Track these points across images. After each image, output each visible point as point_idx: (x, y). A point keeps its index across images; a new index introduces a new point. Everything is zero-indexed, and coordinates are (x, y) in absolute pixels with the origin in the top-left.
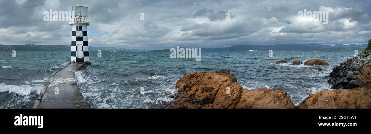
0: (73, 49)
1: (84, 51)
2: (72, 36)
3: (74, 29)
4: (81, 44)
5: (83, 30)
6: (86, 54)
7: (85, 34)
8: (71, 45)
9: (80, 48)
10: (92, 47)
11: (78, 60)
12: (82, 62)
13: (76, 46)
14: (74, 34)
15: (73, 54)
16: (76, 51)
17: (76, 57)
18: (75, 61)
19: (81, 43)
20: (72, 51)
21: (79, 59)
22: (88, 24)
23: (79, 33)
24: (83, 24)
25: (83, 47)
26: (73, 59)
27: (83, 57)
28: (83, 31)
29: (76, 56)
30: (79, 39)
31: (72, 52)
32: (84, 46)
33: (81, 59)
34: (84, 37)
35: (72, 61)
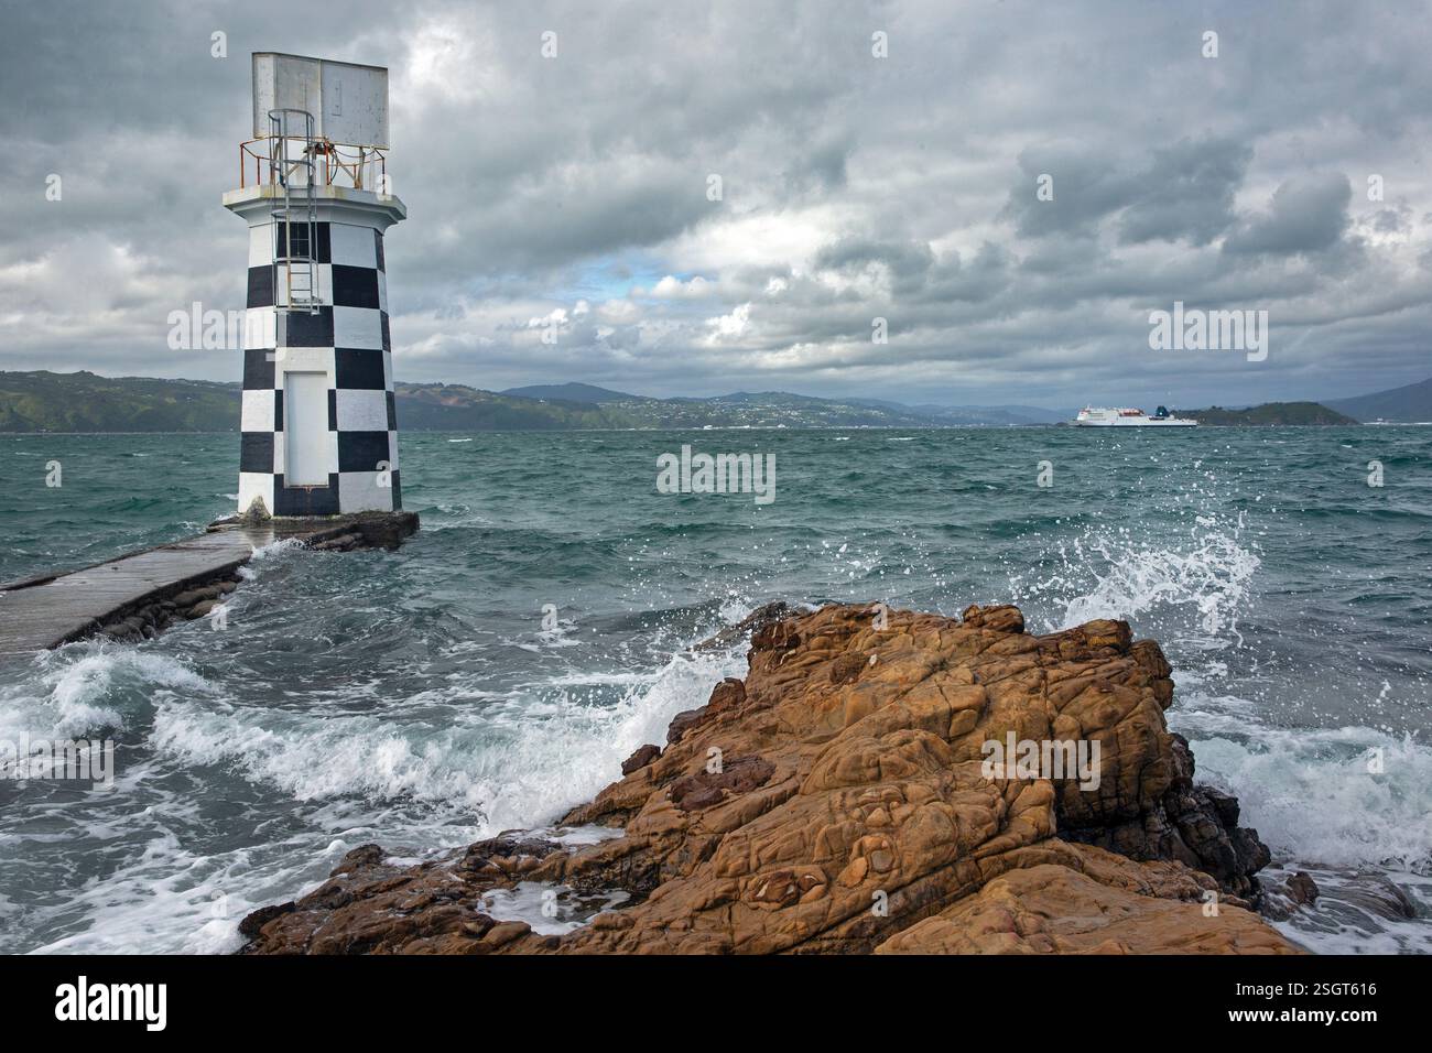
0: (256, 411)
1: (342, 426)
2: (250, 305)
3: (261, 246)
4: (324, 373)
5: (336, 259)
6: (360, 451)
7: (357, 287)
8: (239, 377)
9: (310, 403)
10: (623, 397)
11: (289, 496)
12: (327, 514)
13: (279, 384)
14: (261, 288)
15: (256, 452)
16: (270, 427)
17: (279, 479)
18: (270, 508)
19: (324, 359)
20: (244, 429)
21: (298, 492)
22: (391, 214)
23: (308, 283)
24: (334, 210)
25: (332, 394)
26: (255, 490)
27: (333, 478)
28: (336, 269)
29: (279, 467)
30: (307, 328)
31: (246, 435)
32: (340, 385)
33: (318, 490)
34: (342, 314)
35: (244, 505)
